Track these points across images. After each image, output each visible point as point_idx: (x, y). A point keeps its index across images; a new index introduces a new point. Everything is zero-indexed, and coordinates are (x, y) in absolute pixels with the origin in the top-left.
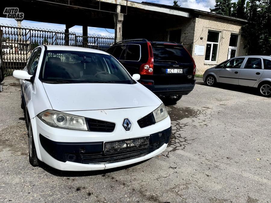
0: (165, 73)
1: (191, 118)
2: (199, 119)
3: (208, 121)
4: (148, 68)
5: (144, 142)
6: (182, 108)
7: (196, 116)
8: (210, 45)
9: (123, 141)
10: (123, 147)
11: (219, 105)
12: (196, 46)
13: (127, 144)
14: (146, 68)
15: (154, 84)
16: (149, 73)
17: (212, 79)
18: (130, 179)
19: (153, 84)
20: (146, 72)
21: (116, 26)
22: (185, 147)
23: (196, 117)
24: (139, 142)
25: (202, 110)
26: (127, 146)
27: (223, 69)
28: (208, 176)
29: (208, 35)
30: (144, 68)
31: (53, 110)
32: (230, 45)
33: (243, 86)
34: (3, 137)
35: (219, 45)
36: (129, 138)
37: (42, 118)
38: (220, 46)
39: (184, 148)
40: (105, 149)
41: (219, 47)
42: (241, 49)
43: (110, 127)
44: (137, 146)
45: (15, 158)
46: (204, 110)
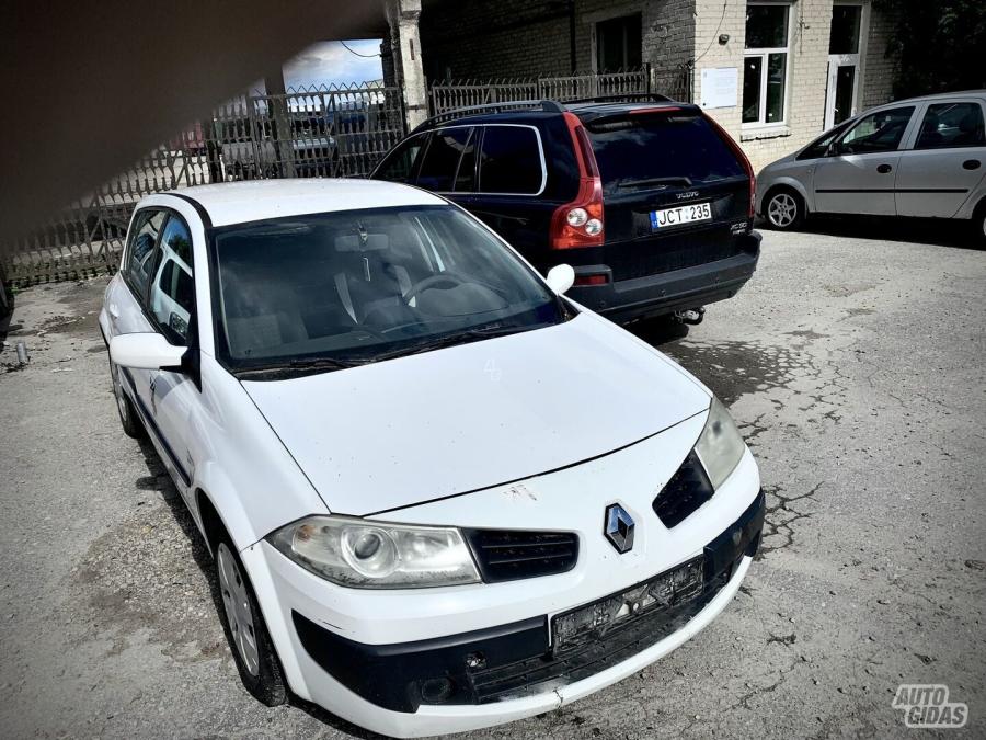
0: (648, 228)
1: (765, 390)
2: (797, 392)
3: (833, 399)
4: (584, 221)
5: (688, 581)
6: (715, 348)
7: (780, 379)
8: (757, 61)
9: (616, 597)
10: (618, 616)
11: (847, 314)
12: (705, 75)
13: (630, 604)
14: (573, 221)
15: (611, 277)
16: (590, 239)
17: (790, 203)
18: (645, 716)
19: (607, 281)
20: (575, 236)
21: (397, 35)
22: (793, 533)
23: (782, 385)
24: (669, 585)
25: (795, 347)
26: (631, 609)
27: (831, 160)
28: (926, 660)
29: (747, 23)
30: (568, 223)
31: (332, 514)
32: (831, 52)
33: (914, 218)
34: (108, 583)
35: (793, 57)
36: (634, 582)
37: (293, 548)
38: (796, 60)
39: (791, 541)
40: (556, 640)
41: (793, 62)
42: (874, 62)
43: (558, 549)
44: (666, 602)
45: (185, 675)
46: (800, 347)
